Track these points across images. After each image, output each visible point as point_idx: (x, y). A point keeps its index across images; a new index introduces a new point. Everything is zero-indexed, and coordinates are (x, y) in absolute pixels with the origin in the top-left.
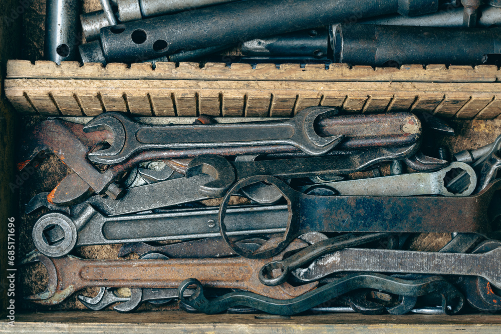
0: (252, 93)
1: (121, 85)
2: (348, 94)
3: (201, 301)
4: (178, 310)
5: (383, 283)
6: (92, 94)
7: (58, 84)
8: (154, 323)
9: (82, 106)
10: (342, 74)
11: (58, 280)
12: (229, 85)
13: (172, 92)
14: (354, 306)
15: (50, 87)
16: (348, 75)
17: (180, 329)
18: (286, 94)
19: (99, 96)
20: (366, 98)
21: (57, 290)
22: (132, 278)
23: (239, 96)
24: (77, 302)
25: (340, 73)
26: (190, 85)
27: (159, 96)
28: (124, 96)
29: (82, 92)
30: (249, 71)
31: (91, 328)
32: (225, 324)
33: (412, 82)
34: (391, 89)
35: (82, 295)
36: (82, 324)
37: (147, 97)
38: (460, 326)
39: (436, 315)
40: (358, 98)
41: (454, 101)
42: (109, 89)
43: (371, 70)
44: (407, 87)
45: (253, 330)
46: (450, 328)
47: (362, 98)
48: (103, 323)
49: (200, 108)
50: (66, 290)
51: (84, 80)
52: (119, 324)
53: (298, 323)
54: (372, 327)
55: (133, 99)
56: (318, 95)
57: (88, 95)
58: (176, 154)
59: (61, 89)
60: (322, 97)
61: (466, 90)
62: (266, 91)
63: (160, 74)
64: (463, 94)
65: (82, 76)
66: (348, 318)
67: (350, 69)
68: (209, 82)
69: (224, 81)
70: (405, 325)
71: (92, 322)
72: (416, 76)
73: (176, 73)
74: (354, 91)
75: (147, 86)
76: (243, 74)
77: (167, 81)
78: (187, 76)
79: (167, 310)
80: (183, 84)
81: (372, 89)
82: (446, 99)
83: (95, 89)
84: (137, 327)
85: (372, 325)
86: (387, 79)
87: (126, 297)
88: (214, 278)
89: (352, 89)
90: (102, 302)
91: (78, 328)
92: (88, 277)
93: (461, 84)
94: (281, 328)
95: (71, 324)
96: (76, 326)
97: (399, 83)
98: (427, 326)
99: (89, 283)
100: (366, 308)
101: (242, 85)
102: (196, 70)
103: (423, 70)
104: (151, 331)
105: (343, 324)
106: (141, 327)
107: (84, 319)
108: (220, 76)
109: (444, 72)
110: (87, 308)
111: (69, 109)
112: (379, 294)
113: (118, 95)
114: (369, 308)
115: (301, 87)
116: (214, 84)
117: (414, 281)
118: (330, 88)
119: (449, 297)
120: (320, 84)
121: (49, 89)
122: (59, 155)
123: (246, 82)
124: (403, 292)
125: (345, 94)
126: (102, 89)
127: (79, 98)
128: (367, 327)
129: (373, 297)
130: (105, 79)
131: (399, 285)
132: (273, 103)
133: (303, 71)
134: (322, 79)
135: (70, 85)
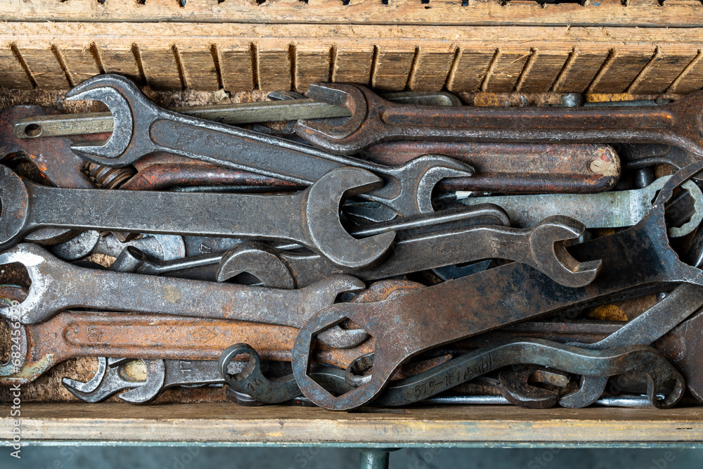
0: (344, 46)
1: (129, 31)
2: (499, 46)
3: (257, 381)
4: (225, 402)
5: (553, 354)
6: (81, 46)
7: (26, 29)
8: (182, 418)
9: (68, 70)
10: (489, 14)
11: (28, 346)
12: (305, 31)
13: (213, 42)
14: (509, 394)
15: (14, 35)
16: (499, 15)
17: (225, 428)
18: (399, 46)
19: (93, 49)
20: (529, 53)
21: (28, 360)
22: (149, 343)
23: (322, 50)
24: (61, 389)
25: (487, 12)
26: (242, 31)
27: (191, 50)
28: (135, 49)
29: (66, 43)
30: (338, 9)
31: (78, 427)
32: (299, 420)
33: (604, 26)
34: (569, 38)
35: (69, 378)
36: (65, 420)
37: (171, 52)
38: (684, 423)
39: (641, 408)
40: (516, 53)
41: (672, 57)
42: (110, 38)
43: (537, 7)
44: (596, 34)
45: (344, 430)
46: (668, 426)
47: (522, 52)
48: (100, 418)
49: (258, 72)
50: (41, 361)
51: (68, 24)
52: (125, 420)
53: (419, 418)
54: (540, 424)
55: (149, 56)
56: (451, 47)
57: (76, 48)
58: (227, 176)
59: (32, 37)
60: (458, 51)
61: (692, 39)
62: (366, 41)
63: (193, 13)
64: (686, 46)
65: (66, 17)
66: (500, 412)
67: (503, 5)
68: (272, 26)
69: (297, 26)
70: (594, 421)
71: (81, 417)
72: (610, 17)
73: (219, 11)
74: (509, 41)
75: (171, 32)
76: (328, 13)
77: (204, 25)
78: (237, 17)
79: (205, 402)
80: (231, 29)
81: (539, 39)
82: (659, 55)
83: (87, 38)
84: (155, 425)
85: (539, 422)
86: (563, 21)
87: (139, 381)
88: (283, 345)
89: (506, 39)
90: (102, 389)
91: (58, 427)
92: (77, 341)
93: (684, 29)
94: (391, 426)
95: (46, 420)
96: (55, 424)
97: (582, 28)
98: (629, 423)
99: (79, 351)
100: (527, 397)
101: (326, 32)
102: (252, 7)
103: (622, 7)
104: (178, 431)
105: (492, 419)
106: (161, 425)
107: (68, 414)
108: (291, 16)
109: (655, 11)
110: (76, 399)
111: (47, 75)
112: (549, 376)
113: (124, 48)
114: (532, 398)
115: (423, 34)
116: (282, 29)
117: (603, 351)
118: (470, 36)
119: (658, 379)
120: (454, 29)
121: (12, 39)
122: (39, 162)
123: (332, 27)
124: (584, 370)
125: (494, 46)
126: (98, 37)
127: (61, 53)
128: (530, 425)
129: (540, 381)
130: (104, 22)
131: (578, 358)
132: (378, 63)
133: (426, 8)
134: (456, 22)
135: (46, 31)
